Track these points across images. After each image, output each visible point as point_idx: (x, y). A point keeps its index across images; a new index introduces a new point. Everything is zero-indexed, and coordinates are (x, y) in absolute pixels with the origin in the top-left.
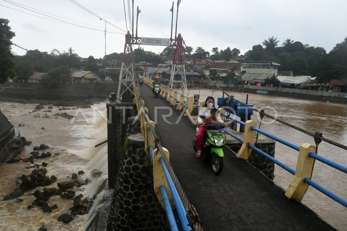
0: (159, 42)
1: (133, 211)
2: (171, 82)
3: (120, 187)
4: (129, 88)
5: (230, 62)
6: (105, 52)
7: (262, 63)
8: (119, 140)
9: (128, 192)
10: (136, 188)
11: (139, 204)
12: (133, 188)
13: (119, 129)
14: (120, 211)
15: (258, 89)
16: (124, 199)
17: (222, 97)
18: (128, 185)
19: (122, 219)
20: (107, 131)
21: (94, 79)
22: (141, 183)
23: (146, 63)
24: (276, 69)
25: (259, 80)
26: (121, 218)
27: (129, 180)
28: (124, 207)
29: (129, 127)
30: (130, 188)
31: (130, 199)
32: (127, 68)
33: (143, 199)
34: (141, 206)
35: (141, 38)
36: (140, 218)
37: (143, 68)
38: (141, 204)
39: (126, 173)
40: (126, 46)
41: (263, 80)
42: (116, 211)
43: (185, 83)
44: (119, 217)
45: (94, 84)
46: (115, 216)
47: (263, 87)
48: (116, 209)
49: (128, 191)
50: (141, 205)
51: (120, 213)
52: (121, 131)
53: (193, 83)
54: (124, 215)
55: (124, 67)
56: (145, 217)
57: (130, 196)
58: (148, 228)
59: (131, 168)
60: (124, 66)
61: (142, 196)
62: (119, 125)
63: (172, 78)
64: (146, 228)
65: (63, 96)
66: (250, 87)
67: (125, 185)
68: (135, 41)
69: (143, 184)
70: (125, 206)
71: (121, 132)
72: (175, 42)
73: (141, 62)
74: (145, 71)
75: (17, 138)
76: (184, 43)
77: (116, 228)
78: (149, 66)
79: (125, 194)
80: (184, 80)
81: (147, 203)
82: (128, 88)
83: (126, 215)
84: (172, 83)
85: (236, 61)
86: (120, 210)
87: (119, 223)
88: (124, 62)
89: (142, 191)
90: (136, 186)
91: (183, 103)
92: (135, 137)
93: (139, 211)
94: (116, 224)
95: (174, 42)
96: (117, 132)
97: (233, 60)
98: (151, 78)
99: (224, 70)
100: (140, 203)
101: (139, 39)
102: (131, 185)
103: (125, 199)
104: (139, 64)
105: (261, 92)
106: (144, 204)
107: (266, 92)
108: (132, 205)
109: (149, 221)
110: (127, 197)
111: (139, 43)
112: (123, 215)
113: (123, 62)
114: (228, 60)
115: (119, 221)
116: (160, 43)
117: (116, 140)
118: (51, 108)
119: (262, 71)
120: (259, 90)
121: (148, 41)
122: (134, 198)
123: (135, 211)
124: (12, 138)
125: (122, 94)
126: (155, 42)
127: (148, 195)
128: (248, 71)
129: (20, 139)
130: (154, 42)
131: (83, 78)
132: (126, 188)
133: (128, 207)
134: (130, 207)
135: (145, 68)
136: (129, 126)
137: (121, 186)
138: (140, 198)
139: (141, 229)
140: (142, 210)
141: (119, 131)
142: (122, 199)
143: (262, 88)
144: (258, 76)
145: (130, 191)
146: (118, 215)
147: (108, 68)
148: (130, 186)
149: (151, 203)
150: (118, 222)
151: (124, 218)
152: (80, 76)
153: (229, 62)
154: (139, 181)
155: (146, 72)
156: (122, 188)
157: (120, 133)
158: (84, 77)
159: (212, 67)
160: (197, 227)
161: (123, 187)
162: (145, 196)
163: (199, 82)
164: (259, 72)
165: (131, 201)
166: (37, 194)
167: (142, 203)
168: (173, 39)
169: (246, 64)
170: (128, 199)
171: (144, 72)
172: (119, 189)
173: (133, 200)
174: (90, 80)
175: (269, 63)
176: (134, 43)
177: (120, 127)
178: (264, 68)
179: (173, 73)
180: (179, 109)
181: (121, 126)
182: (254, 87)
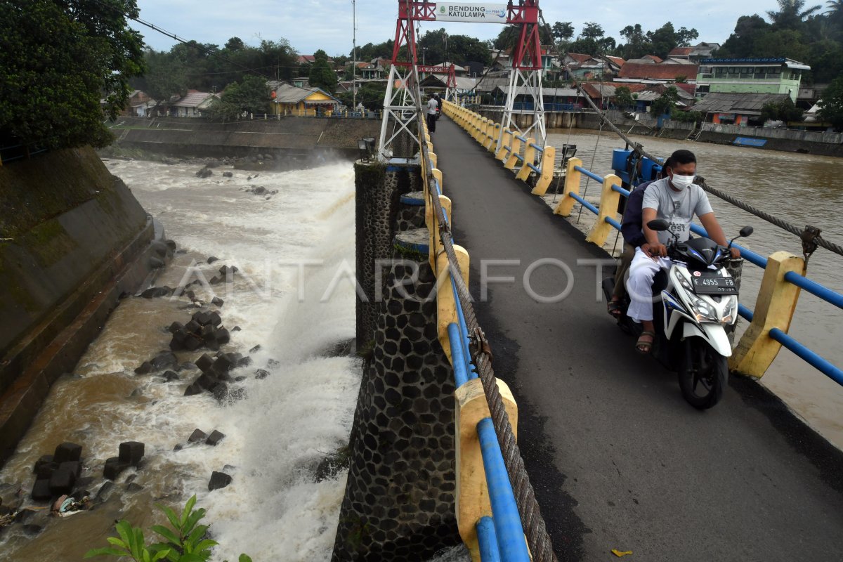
0: (479, 14)
1: (403, 398)
2: (508, 113)
3: (377, 345)
4: (408, 126)
5: (670, 62)
6: (354, 40)
7: (756, 63)
8: (381, 249)
9: (393, 357)
10: (412, 348)
11: (417, 384)
12: (405, 348)
13: (382, 222)
14: (375, 397)
15: (740, 133)
16: (386, 370)
17: (623, 151)
18: (394, 341)
19: (381, 413)
20: (355, 228)
21: (329, 107)
22: (423, 338)
23: (452, 67)
24: (797, 79)
25: (744, 109)
26: (379, 411)
27: (396, 330)
28: (383, 388)
29: (402, 216)
30: (398, 348)
31: (398, 371)
32: (402, 77)
33: (426, 374)
34: (422, 388)
35: (437, 5)
36: (418, 415)
37: (444, 79)
38: (422, 384)
39: (390, 315)
40: (399, 24)
41: (757, 110)
42: (368, 397)
43: (540, 116)
44: (373, 409)
45: (328, 118)
46: (366, 407)
47: (753, 129)
48: (368, 392)
49: (394, 354)
50: (420, 385)
51: (375, 402)
52: (387, 228)
53: (569, 117)
54: (385, 405)
55: (396, 77)
56: (429, 412)
57: (398, 365)
58: (435, 437)
59: (402, 304)
60: (395, 74)
61: (424, 366)
62: (382, 214)
63: (510, 102)
64: (431, 436)
65: (255, 148)
66: (719, 129)
67: (389, 340)
68: (423, 12)
69: (427, 340)
70: (387, 387)
71: (387, 231)
72: (520, 14)
73: (441, 65)
74: (450, 86)
75: (160, 242)
76: (541, 16)
77: (368, 432)
78: (459, 73)
79: (387, 361)
80: (539, 110)
81: (434, 382)
82: (404, 126)
83: (388, 405)
84: (510, 115)
85: (686, 58)
86: (376, 394)
87: (374, 422)
88: (396, 64)
89: (424, 356)
90: (412, 344)
91: (532, 163)
92: (412, 237)
93: (418, 398)
94: (367, 425)
95: (516, 12)
96: (377, 230)
97: (678, 58)
98: (463, 104)
99: (652, 84)
100: (421, 381)
101: (432, 8)
102: (400, 341)
103: (389, 371)
104: (434, 68)
105: (747, 141)
106: (428, 385)
107: (761, 143)
108: (402, 384)
109: (437, 422)
110: (391, 366)
111: (432, 16)
112: (382, 407)
113: (392, 65)
114: (664, 58)
115: (373, 419)
116: (483, 15)
117: (374, 247)
118: (230, 175)
119: (756, 86)
120: (742, 136)
121: (453, 11)
122: (407, 370)
123: (408, 398)
124: (149, 243)
125: (391, 140)
126: (470, 15)
127: (438, 365)
128: (715, 86)
129: (165, 245)
130: (468, 13)
131: (302, 105)
132: (391, 348)
133: (394, 388)
134: (399, 390)
135: (449, 78)
136: (401, 214)
137: (378, 343)
138: (421, 371)
139: (420, 437)
140: (422, 396)
141: (382, 227)
142: (381, 373)
143: (750, 131)
144: (744, 99)
145: (398, 355)
146: (373, 404)
147: (361, 80)
148: (398, 344)
149: (444, 383)
150: (371, 421)
151: (385, 412)
152: (295, 100)
153: (666, 63)
154: (420, 333)
155: (451, 89)
156: (381, 347)
157: (384, 233)
158: (304, 103)
159: (619, 74)
160: (481, 360)
161: (383, 345)
162: (432, 368)
163: (583, 115)
164: (746, 89)
165: (400, 375)
166: (203, 363)
167: (424, 381)
168: (514, 4)
169: (712, 66)
170: (394, 372)
171: (447, 89)
172: (374, 349)
173: (405, 374)
174: (317, 110)
175: (777, 63)
176: (420, 16)
177: (384, 218)
178: (763, 77)
179: (512, 91)
180: (523, 179)
181: (385, 216)
182: (728, 129)
